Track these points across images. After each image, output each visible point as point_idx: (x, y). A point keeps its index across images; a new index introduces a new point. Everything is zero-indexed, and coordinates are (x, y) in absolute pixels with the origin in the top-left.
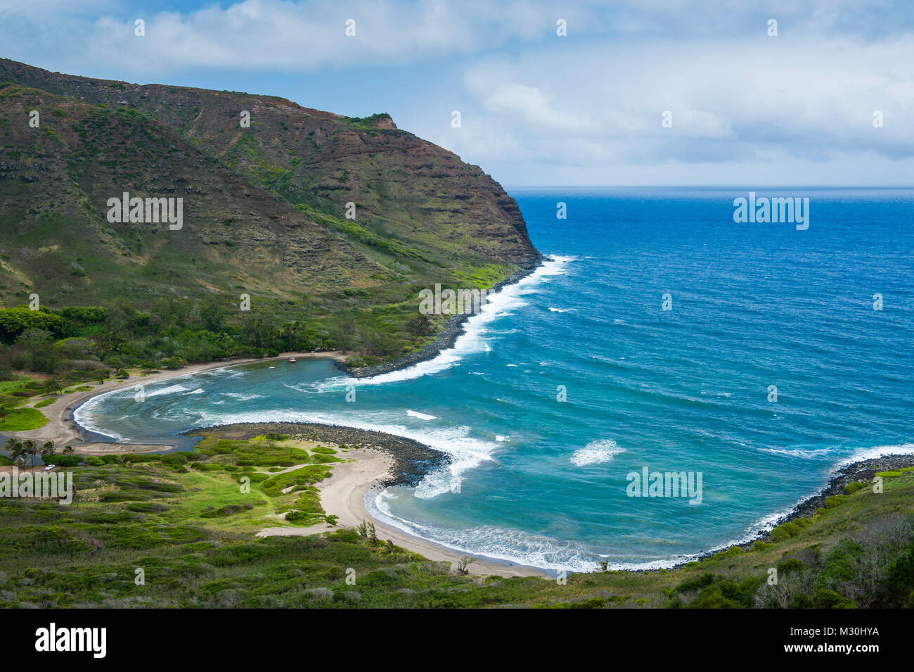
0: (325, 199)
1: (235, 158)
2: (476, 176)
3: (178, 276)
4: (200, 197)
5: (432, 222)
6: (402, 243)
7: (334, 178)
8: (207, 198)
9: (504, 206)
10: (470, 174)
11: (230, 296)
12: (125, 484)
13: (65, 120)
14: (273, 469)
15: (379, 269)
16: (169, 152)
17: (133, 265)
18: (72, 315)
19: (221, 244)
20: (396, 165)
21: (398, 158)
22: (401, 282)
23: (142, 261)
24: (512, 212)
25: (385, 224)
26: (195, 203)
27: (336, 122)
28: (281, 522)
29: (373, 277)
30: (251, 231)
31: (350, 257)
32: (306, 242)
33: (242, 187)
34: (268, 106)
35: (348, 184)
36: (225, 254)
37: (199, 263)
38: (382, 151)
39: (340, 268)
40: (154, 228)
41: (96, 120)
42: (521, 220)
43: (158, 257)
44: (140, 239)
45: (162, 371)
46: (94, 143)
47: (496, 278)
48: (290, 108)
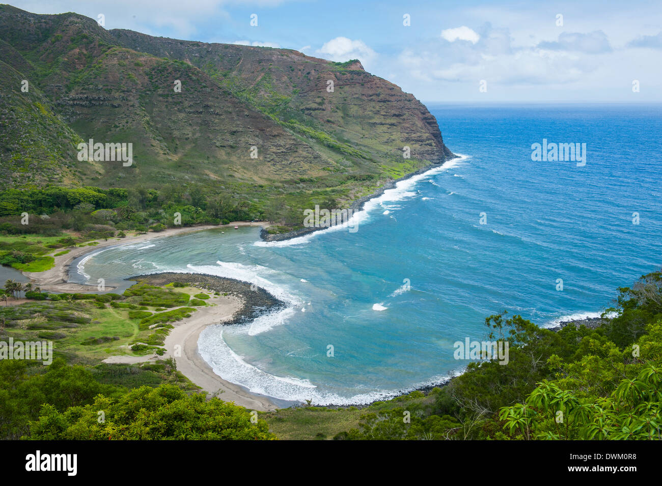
0: (308, 116)
1: (257, 89)
2: (410, 101)
3: (193, 168)
4: (217, 117)
5: (375, 132)
6: (352, 146)
7: (315, 103)
8: (222, 117)
9: (427, 121)
10: (406, 100)
11: (223, 181)
12: (52, 317)
13: (141, 68)
14: (157, 309)
15: (328, 164)
16: (201, 88)
17: (168, 160)
18: (115, 193)
19: (227, 147)
20: (356, 94)
21: (358, 89)
22: (342, 173)
23: (175, 158)
24: (432, 125)
25: (345, 133)
26: (214, 120)
27: (325, 65)
28: (127, 351)
29: (324, 169)
30: (247, 139)
31: (310, 155)
32: (281, 146)
33: (244, 110)
34: (283, 56)
35: (323, 107)
36: (229, 153)
37: (212, 160)
38: (348, 85)
39: (302, 163)
40: (187, 136)
41: (160, 68)
42: (438, 130)
43: (185, 155)
44: (178, 143)
45: (149, 233)
46: (157, 83)
47: (409, 170)
48: (297, 57)
